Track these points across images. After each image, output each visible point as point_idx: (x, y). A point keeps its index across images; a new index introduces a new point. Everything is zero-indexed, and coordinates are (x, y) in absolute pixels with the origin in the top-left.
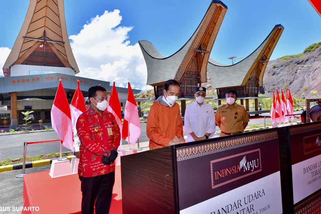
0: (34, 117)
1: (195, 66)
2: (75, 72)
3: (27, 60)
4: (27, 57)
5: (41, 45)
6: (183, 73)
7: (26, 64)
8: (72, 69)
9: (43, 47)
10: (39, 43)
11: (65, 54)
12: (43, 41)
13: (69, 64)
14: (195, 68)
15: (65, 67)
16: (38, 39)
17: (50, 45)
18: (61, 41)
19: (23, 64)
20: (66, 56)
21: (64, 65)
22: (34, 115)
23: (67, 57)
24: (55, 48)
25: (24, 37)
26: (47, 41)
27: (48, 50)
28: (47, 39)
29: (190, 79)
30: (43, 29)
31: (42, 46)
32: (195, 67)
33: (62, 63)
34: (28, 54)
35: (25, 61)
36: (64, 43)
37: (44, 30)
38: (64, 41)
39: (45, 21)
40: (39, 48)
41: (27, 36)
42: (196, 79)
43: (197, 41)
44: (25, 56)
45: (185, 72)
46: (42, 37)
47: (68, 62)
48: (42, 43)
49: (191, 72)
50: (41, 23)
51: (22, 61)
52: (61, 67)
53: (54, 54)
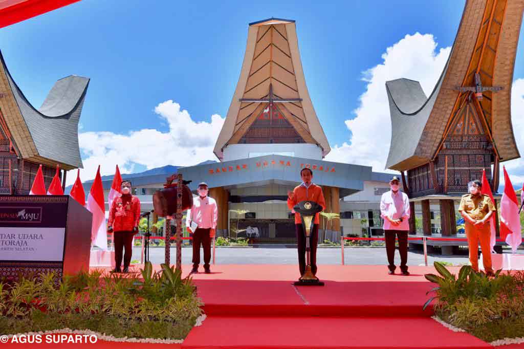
0: (259, 233)
1: (476, 123)
2: (323, 150)
3: (245, 136)
4: (245, 131)
5: (266, 109)
6: (439, 141)
7: (245, 143)
8: (317, 145)
9: (268, 112)
10: (263, 106)
11: (304, 120)
12: (268, 102)
13: (311, 137)
14: (477, 126)
15: (304, 142)
16: (261, 99)
17: (280, 107)
18: (297, 97)
19: (240, 142)
20: (306, 123)
21: (302, 139)
22: (258, 229)
23: (307, 125)
24: (288, 111)
25: (241, 100)
26: (274, 102)
27: (276, 115)
28: (275, 97)
29: (465, 152)
30: (267, 83)
31: (266, 111)
32: (474, 124)
33: (300, 137)
34: (247, 126)
35: (243, 137)
36: (300, 100)
37: (269, 84)
38: (301, 98)
39: (271, 68)
40: (262, 114)
41: (244, 98)
42: (484, 153)
43: (459, 69)
44: (243, 129)
45: (442, 139)
46: (266, 96)
47: (309, 133)
48: (267, 105)
49: (464, 138)
50: (264, 73)
51: (238, 138)
52: (299, 142)
53: (287, 121)
